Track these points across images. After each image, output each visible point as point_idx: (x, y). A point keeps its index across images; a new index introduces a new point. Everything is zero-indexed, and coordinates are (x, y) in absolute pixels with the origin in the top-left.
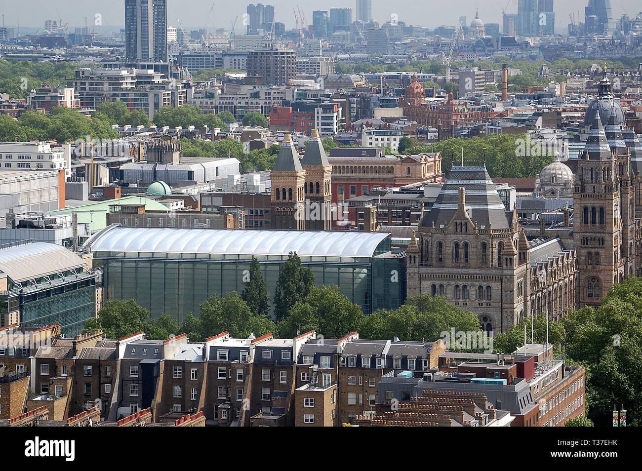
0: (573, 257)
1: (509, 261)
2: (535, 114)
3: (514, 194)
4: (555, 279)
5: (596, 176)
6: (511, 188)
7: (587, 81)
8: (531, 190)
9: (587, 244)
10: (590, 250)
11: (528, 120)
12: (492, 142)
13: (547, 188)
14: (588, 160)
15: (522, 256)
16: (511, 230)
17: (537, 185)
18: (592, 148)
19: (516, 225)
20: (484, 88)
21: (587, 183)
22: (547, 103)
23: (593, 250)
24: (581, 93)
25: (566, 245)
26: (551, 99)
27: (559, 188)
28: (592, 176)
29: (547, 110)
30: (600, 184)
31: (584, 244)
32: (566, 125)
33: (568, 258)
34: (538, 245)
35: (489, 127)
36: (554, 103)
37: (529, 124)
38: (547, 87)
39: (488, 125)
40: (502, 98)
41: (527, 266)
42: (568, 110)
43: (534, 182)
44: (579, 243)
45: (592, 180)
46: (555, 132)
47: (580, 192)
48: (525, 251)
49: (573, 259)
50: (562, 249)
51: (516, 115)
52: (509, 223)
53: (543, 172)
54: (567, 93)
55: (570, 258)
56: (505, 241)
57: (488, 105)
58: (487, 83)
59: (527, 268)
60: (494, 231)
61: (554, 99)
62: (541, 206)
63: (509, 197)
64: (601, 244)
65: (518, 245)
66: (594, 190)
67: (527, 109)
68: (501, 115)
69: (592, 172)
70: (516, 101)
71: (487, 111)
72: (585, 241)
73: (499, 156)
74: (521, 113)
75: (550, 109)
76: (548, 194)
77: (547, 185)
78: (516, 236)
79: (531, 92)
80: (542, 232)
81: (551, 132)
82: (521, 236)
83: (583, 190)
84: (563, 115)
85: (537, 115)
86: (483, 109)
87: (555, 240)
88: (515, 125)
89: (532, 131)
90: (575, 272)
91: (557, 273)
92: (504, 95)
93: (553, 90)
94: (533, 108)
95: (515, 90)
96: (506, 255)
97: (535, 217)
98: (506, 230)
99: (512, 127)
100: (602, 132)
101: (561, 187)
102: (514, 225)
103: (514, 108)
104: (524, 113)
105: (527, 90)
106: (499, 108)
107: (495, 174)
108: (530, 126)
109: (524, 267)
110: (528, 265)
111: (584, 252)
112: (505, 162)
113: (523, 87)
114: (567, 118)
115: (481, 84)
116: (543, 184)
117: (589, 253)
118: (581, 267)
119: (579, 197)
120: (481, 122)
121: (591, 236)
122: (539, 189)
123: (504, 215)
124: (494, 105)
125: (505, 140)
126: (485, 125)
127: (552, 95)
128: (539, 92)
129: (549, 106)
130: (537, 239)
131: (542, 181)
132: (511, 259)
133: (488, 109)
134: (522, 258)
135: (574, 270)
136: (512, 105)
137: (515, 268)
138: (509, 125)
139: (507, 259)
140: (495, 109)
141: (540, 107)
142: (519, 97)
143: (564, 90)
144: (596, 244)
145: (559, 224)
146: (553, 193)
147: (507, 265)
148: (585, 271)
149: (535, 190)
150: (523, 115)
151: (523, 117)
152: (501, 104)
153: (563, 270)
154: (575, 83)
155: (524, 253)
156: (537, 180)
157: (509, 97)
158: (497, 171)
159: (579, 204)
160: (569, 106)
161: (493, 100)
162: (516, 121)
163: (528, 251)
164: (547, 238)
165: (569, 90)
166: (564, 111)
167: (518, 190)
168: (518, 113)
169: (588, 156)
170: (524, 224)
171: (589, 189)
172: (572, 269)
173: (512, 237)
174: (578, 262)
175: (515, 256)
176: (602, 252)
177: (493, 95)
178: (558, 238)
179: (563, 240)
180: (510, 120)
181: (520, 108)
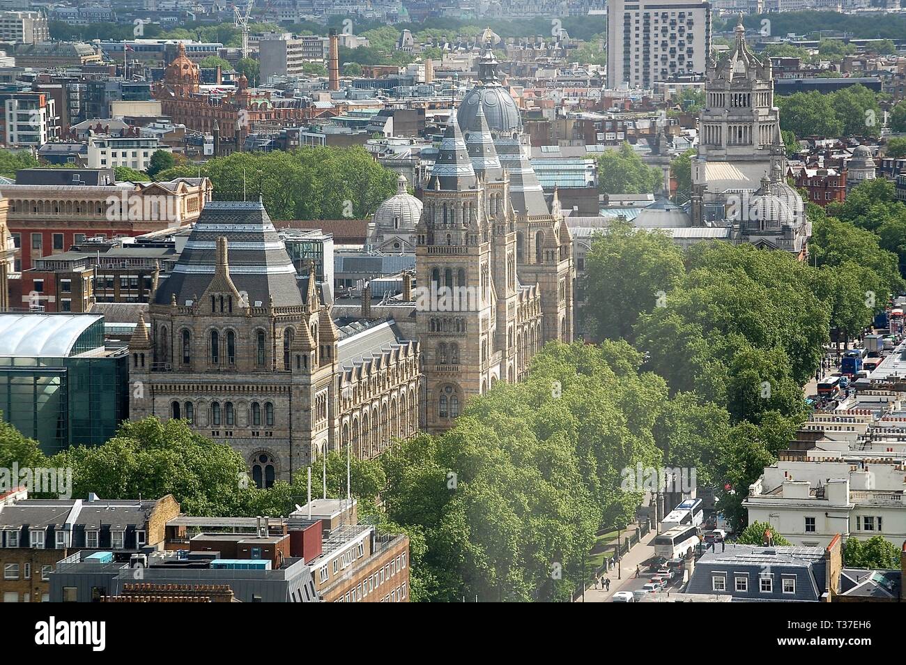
0: (415, 351)
1: (302, 360)
2: (382, 113)
3: (329, 248)
4: (384, 389)
5: (452, 217)
6: (325, 237)
7: (475, 57)
8: (362, 240)
9: (438, 330)
10: (443, 339)
11: (371, 122)
12: (303, 160)
13: (387, 237)
14: (439, 189)
15: (325, 351)
16: (306, 309)
17: (370, 233)
18: (445, 170)
19: (313, 300)
20: (301, 68)
21: (438, 229)
22: (405, 95)
23: (447, 340)
24: (463, 77)
25: (404, 333)
26: (411, 87)
27: (406, 237)
28: (445, 216)
29: (402, 107)
30: (458, 229)
31: (433, 330)
32: (433, 130)
33: (406, 354)
34: (356, 333)
35: (304, 134)
36: (416, 94)
37: (373, 128)
38: (404, 68)
39: (303, 131)
40: (330, 86)
41: (333, 368)
42: (438, 105)
43: (366, 227)
44: (425, 328)
45: (445, 222)
46: (412, 142)
47: (426, 243)
48: (329, 344)
49: (415, 356)
50: (398, 338)
51: (351, 114)
52: (303, 299)
53: (380, 211)
54: (437, 76)
55: (411, 353)
56: (296, 326)
57: (305, 98)
58: (311, 61)
59: (333, 371)
60: (277, 309)
61: (415, 88)
62: (375, 267)
63: (322, 253)
64: (461, 329)
65: (318, 334)
66: (449, 241)
67: (369, 105)
68: (327, 114)
69: (445, 210)
70: (353, 90)
71: (304, 107)
72: (436, 325)
73: (316, 184)
74: (359, 110)
75: (408, 104)
76: (390, 247)
77: (387, 232)
78: (314, 318)
79: (379, 75)
80: (366, 310)
81: (406, 142)
82: (323, 319)
83: (431, 240)
84: (427, 115)
85: (385, 113)
86: (297, 105)
87: (386, 324)
88: (348, 130)
89: (374, 141)
90: (418, 377)
91: (388, 379)
92: (332, 81)
93: (413, 73)
94: (381, 102)
95: (355, 72)
96: (298, 350)
97: (360, 285)
98: (298, 308)
99: (343, 135)
100: (460, 143)
101: (410, 235)
102: (310, 299)
103: (351, 102)
104: (365, 110)
105: (372, 72)
106: (324, 103)
107: (309, 214)
108: (373, 132)
109: (327, 370)
110: (336, 367)
111: (433, 342)
112: (326, 193)
113: (365, 68)
114: (437, 118)
115: (297, 62)
116: (380, 231)
117: (442, 345)
118: (429, 367)
119: (424, 252)
120: (294, 125)
121: (445, 316)
122: (374, 239)
123: (294, 283)
124: (315, 97)
125: (325, 157)
126: (298, 131)
127: (412, 81)
128: (391, 76)
129: (406, 99)
130: (357, 323)
131: (379, 226)
132: (305, 357)
133: (305, 104)
134: (325, 354)
135: (416, 373)
136: (347, 97)
137: (312, 372)
138: (338, 130)
139: (298, 357)
140: (319, 105)
141: (391, 100)
142: (358, 85)
143: (432, 73)
144: (453, 329)
145: (397, 297)
146: (397, 245)
147: (299, 367)
148: (435, 374)
149: (368, 240)
150: (363, 114)
151: (362, 117)
152: (328, 95)
153: (397, 374)
154: (456, 61)
155: (329, 347)
156: (370, 224)
157: (342, 84)
158: (312, 208)
159: (424, 264)
160: (440, 99)
161: (315, 88)
162: (352, 124)
163: (335, 343)
164: (374, 321)
165: (441, 73)
166: (432, 107)
167: (336, 241)
168: (355, 110)
169: (439, 184)
170: (344, 298)
171: (440, 238)
172: (414, 371)
173: (307, 320)
174: (423, 360)
175: (313, 352)
176: (462, 342)
177: (315, 81)
178: (392, 322)
179: (399, 324)
180: (344, 123)
181: (360, 102)
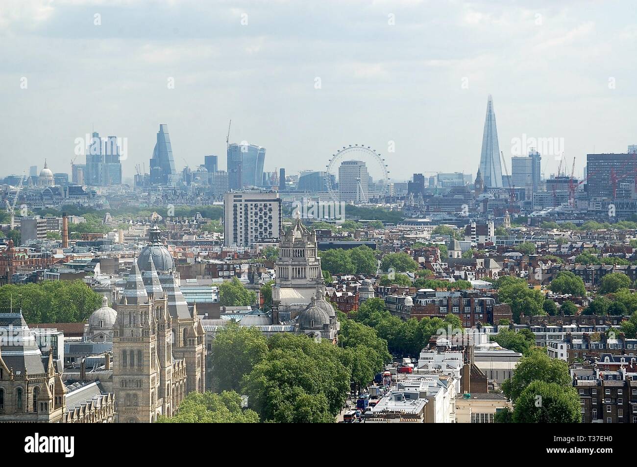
0: (112, 399)
1: (44, 406)
2: (93, 261)
3: (61, 339)
5: (134, 320)
6: (59, 333)
7: (147, 229)
8: (80, 334)
9: (126, 386)
10: (128, 392)
11: (87, 266)
12: (46, 288)
13: (96, 332)
14: (127, 304)
15: (58, 400)
16: (47, 375)
17: (86, 330)
18: (130, 293)
19: (52, 370)
20: (46, 235)
21: (126, 327)
22: (106, 250)
23: (131, 392)
24: (141, 240)
25: (105, 388)
26: (110, 246)
27: (107, 332)
28: (130, 320)
29: (105, 257)
30: (138, 327)
31: (123, 386)
32: (123, 270)
33: (106, 401)
34: (76, 389)
35: (47, 273)
36: (113, 250)
37: (88, 269)
38: (107, 235)
39: (47, 271)
40: (63, 245)
41: (63, 410)
42: (126, 256)
43: (83, 327)
44: (118, 386)
45: (130, 324)
46: (111, 277)
47: (119, 336)
48: (61, 396)
49: (112, 402)
50: (102, 392)
51: (75, 261)
52: (45, 368)
53: (92, 317)
54: (126, 240)
55: (109, 400)
56: (41, 386)
57: (48, 252)
58: (52, 231)
59: (63, 412)
60: (29, 376)
61: (113, 246)
62: (89, 350)
63: (57, 342)
64: (139, 386)
65: (54, 390)
66: (132, 334)
67: (86, 256)
68: (61, 262)
69: (130, 316)
70: (77, 248)
71: (47, 257)
72: (124, 384)
73: (54, 302)
74: (80, 259)
75: (109, 255)
76: (97, 338)
77: (96, 330)
78: (52, 381)
79: (91, 239)
80: (83, 375)
81: (108, 277)
82: (57, 381)
83: (122, 334)
84: (120, 262)
85: (95, 261)
86: (43, 256)
87: (95, 384)
88: (73, 271)
89: (89, 277)
90: (113, 414)
91: (95, 415)
92: (64, 242)
93: (112, 238)
94: (93, 254)
95: (78, 237)
96: (41, 400)
97: (80, 361)
98: (42, 375)
99: (71, 273)
100: (139, 278)
101: (110, 331)
102: (50, 370)
103: (75, 255)
104: (83, 259)
105: (88, 237)
106: (60, 255)
107: (49, 319)
108: (88, 271)
109: (59, 411)
110: (64, 409)
111: (122, 394)
112: (60, 307)
113: (84, 235)
114: (125, 263)
115: (43, 232)
116: (92, 329)
117: (128, 395)
118: (120, 409)
119: (118, 341)
120: (41, 268)
121: (130, 378)
122: (88, 333)
123: (40, 360)
124: (54, 252)
125: (60, 286)
126: (43, 272)
127: (111, 242)
128: (99, 239)
129: (108, 253)
130: (77, 383)
131: (91, 326)
132: (46, 404)
133: (48, 256)
134: (58, 402)
135: (112, 412)
136: (73, 252)
137: (50, 413)
138: (67, 271)
139: (42, 404)
140: (56, 256)
141: (99, 253)
142: (79, 244)
143: (123, 237)
144: (134, 386)
145: (101, 367)
146: (102, 337)
147: (42, 410)
148: (124, 412)
149: (84, 334)
150: (82, 262)
151: (82, 263)
152: (62, 251)
153: (101, 413)
154: (136, 231)
155: (60, 398)
156: (86, 325)
157: (70, 244)
158: (51, 316)
159: (118, 348)
160: (127, 253)
161: (54, 247)
162: (76, 267)
163: (64, 395)
164: (87, 382)
165: (128, 238)
166: (123, 257)
167: (66, 335)
168: (77, 259)
169: (126, 301)
170: (70, 368)
171: (127, 332)
173: (48, 382)
174: (116, 405)
175: (51, 401)
176: (140, 393)
177: (53, 242)
178: (98, 382)
179: (102, 383)
180: (71, 267)
181: (81, 254)
